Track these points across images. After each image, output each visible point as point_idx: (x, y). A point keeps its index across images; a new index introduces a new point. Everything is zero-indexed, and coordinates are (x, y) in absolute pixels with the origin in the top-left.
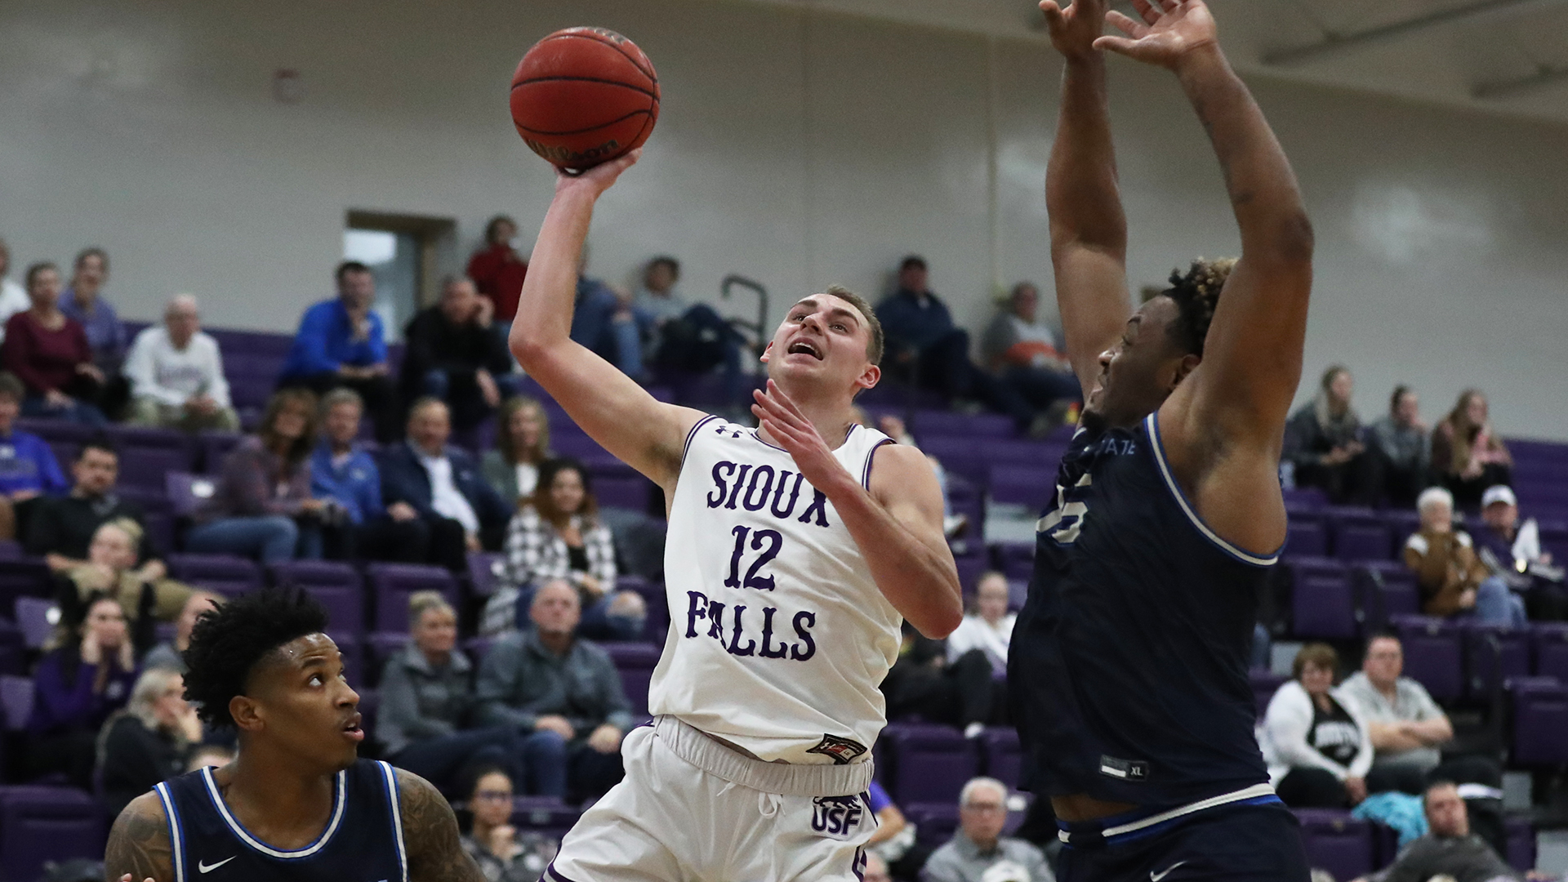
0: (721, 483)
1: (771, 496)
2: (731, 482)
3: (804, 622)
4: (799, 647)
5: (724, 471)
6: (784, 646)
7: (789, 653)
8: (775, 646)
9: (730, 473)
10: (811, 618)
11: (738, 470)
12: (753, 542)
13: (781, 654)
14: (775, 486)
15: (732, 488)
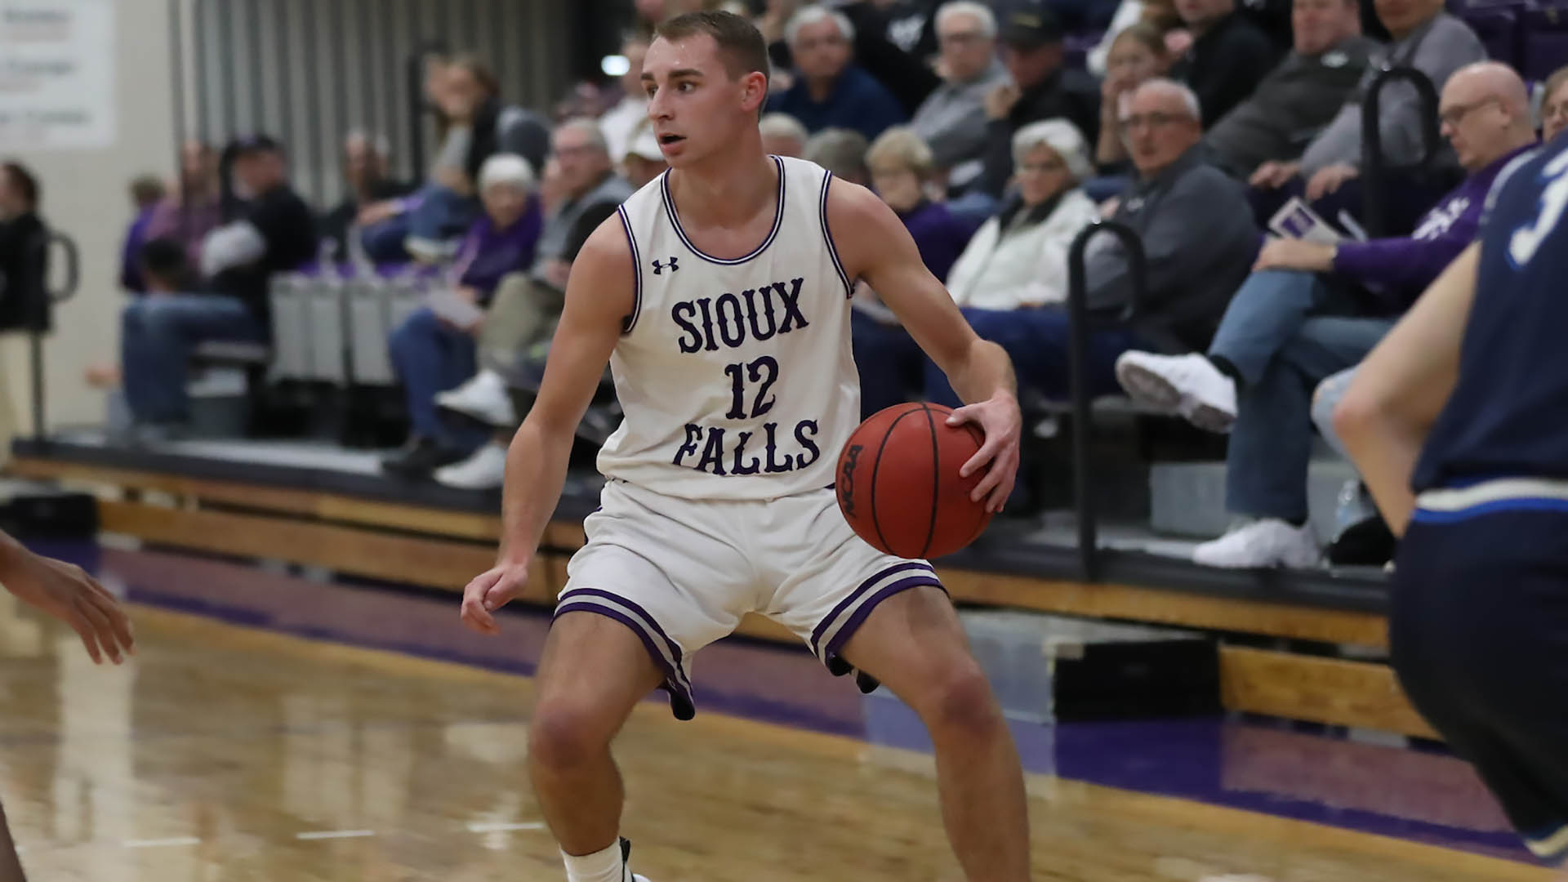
0: (688, 327)
1: (747, 323)
2: (697, 321)
3: (806, 431)
4: (804, 457)
5: (684, 314)
6: (789, 458)
7: (795, 464)
8: (780, 460)
9: (692, 313)
10: (814, 427)
11: (698, 308)
12: (750, 376)
13: (788, 466)
14: (745, 311)
15: (703, 329)
